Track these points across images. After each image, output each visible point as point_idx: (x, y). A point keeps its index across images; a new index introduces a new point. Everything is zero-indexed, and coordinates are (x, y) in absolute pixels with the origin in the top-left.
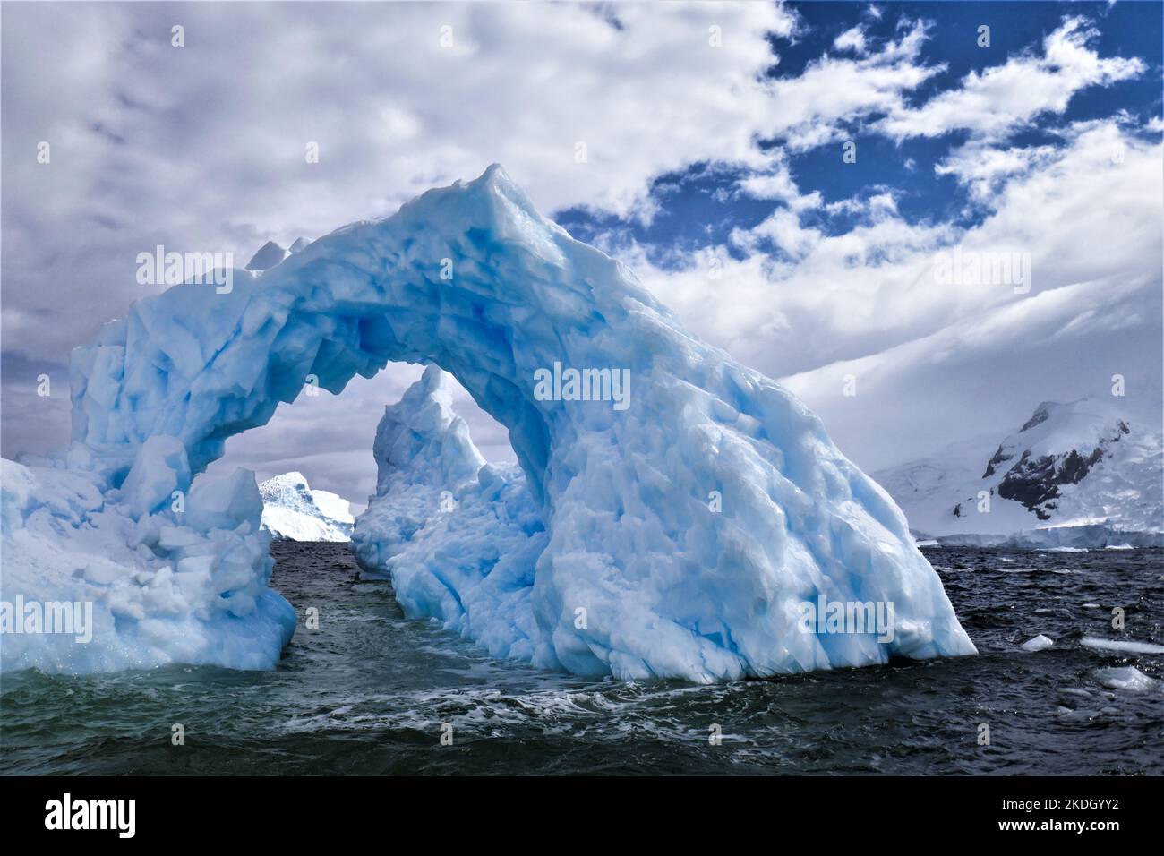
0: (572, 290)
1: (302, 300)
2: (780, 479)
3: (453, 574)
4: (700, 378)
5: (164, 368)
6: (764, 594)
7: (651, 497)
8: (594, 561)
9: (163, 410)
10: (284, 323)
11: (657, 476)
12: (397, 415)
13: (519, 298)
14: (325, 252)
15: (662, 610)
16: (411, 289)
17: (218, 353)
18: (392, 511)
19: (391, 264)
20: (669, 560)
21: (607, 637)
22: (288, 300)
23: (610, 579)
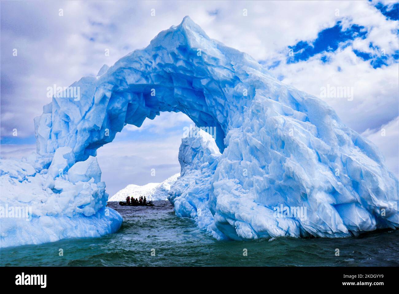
0: (225, 68)
1: (116, 86)
2: (314, 139)
3: (195, 201)
4: (277, 97)
5: (67, 121)
6: (305, 191)
7: (254, 151)
8: (230, 183)
9: (68, 138)
10: (110, 97)
11: (256, 142)
12: (186, 142)
13: (204, 75)
14: (122, 64)
15: (259, 202)
16: (159, 76)
17: (87, 112)
18: (184, 182)
19: (150, 66)
20: (262, 179)
21: (234, 215)
22: (110, 87)
23: (237, 189)
